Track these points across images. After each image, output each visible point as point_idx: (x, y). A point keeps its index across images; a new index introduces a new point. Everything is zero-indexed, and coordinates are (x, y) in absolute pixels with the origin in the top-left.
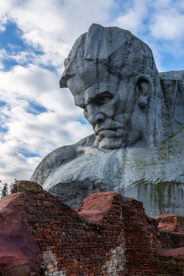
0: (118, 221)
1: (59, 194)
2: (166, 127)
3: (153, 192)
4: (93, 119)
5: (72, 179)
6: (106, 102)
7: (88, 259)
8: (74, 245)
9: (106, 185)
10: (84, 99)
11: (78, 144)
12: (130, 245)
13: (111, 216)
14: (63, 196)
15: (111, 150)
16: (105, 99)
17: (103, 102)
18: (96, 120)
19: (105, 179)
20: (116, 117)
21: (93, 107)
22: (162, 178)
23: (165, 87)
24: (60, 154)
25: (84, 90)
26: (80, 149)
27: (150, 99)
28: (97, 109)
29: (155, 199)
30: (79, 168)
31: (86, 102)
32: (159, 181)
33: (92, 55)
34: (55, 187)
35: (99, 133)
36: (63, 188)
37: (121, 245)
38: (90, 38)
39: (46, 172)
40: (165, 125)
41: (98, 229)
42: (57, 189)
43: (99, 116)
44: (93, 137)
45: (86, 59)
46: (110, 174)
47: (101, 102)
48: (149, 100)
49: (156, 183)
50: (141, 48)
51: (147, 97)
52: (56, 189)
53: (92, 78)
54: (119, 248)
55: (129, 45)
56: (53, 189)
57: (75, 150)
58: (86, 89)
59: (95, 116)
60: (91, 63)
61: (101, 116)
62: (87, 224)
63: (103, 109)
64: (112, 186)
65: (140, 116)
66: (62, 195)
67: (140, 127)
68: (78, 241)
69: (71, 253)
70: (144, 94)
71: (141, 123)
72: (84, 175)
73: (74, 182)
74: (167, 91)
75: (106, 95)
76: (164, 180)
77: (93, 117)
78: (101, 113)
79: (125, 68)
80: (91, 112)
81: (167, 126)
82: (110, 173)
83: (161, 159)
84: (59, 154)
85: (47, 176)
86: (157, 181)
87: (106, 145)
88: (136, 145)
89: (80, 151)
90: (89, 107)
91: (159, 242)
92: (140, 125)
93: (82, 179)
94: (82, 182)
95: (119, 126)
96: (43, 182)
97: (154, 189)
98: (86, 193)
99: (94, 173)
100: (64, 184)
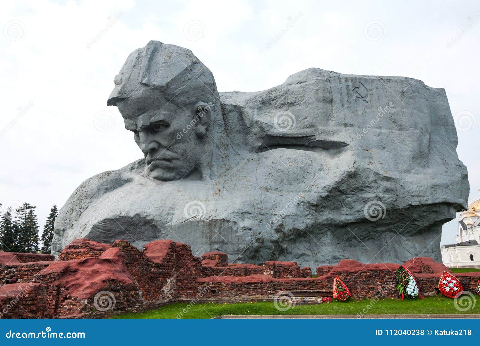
0: (172, 261)
1: (105, 231)
2: (224, 159)
3: (205, 229)
4: (145, 148)
5: (120, 214)
6: (160, 130)
7: (153, 284)
8: (146, 276)
9: (157, 221)
10: (136, 125)
11: (124, 169)
12: (179, 276)
13: (168, 257)
14: (109, 233)
15: (164, 182)
16: (160, 127)
17: (158, 130)
18: (149, 150)
19: (157, 215)
20: (171, 147)
21: (146, 135)
22: (214, 216)
23: (226, 112)
24: (104, 182)
25: (137, 116)
26: (127, 175)
27: (209, 128)
28: (151, 137)
29: (206, 236)
30: (128, 202)
31: (138, 129)
32: (210, 219)
33: (149, 80)
34: (101, 223)
35: (152, 163)
36: (111, 223)
37: (174, 276)
38: (148, 59)
39: (85, 202)
40: (223, 156)
41: (160, 266)
42: (103, 225)
43: (152, 145)
44: (143, 162)
45: (141, 83)
46: (163, 210)
47: (156, 130)
48: (207, 130)
49: (208, 220)
50: (202, 74)
51: (206, 127)
52: (101, 225)
53: (147, 105)
54: (172, 278)
55: (190, 72)
56: (99, 225)
57: (121, 177)
58: (140, 115)
59: (149, 145)
60: (147, 88)
61: (156, 145)
62: (153, 263)
63: (158, 138)
64: (164, 222)
65: (197, 147)
66: (109, 231)
67: (196, 158)
68: (148, 274)
69: (145, 281)
70: (202, 123)
71: (198, 154)
72: (134, 210)
73: (123, 217)
74: (228, 117)
75: (161, 123)
76: (215, 218)
77: (146, 146)
78: (155, 141)
79: (183, 96)
80: (144, 139)
81: (225, 157)
82: (162, 208)
83: (215, 195)
84: (101, 181)
85: (86, 206)
86: (209, 218)
87: (159, 176)
88: (191, 177)
89: (128, 179)
90: (141, 134)
91: (201, 275)
92: (197, 156)
93: (132, 214)
94: (132, 218)
95: (174, 157)
96: (81, 213)
97: (205, 227)
98: (136, 229)
99: (145, 209)
100: (111, 220)
